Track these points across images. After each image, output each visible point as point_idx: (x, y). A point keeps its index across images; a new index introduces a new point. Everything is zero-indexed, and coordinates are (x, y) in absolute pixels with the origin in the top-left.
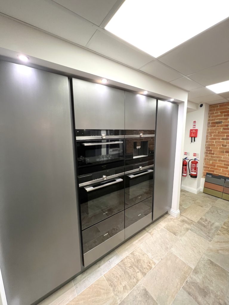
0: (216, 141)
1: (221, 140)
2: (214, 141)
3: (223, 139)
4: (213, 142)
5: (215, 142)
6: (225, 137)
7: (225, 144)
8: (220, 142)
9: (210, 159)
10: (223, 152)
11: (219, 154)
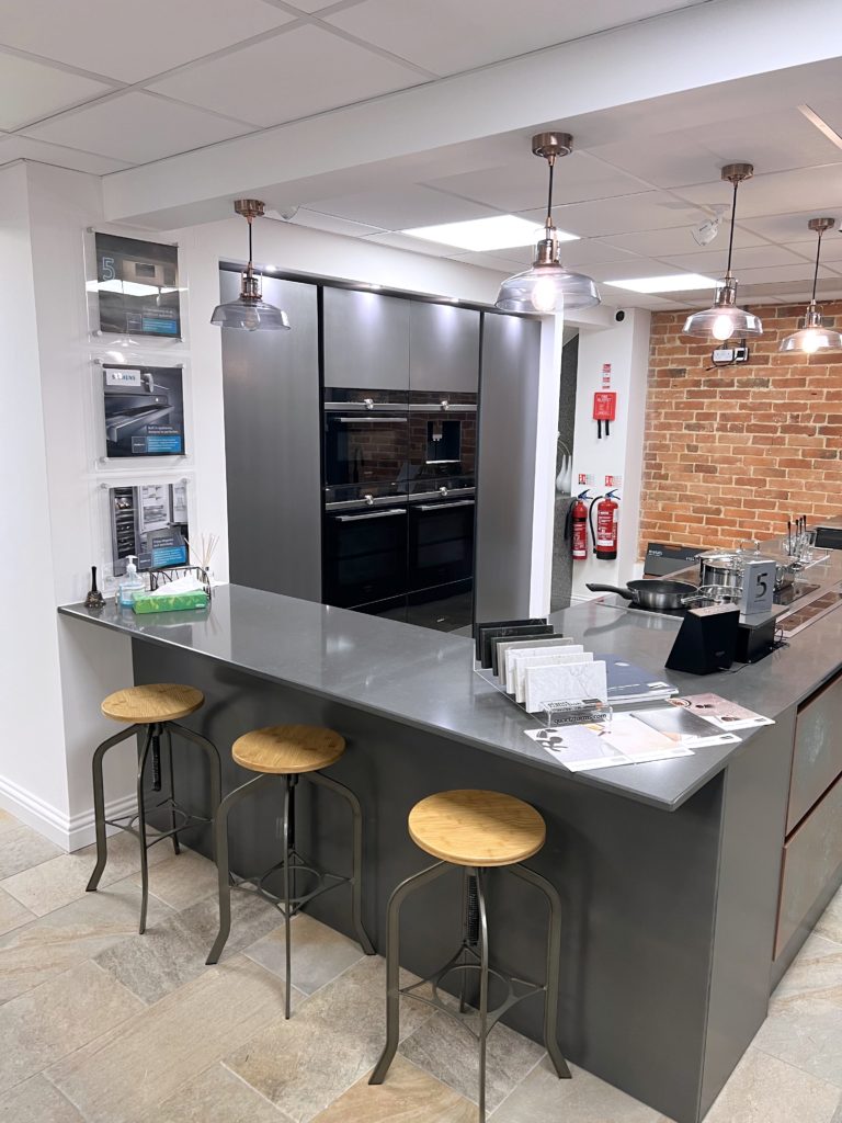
0: (671, 434)
1: (685, 431)
2: (668, 433)
3: (688, 427)
4: (664, 437)
5: (668, 436)
6: (694, 421)
7: (695, 443)
8: (682, 435)
9: (657, 494)
10: (688, 469)
11: (681, 476)
